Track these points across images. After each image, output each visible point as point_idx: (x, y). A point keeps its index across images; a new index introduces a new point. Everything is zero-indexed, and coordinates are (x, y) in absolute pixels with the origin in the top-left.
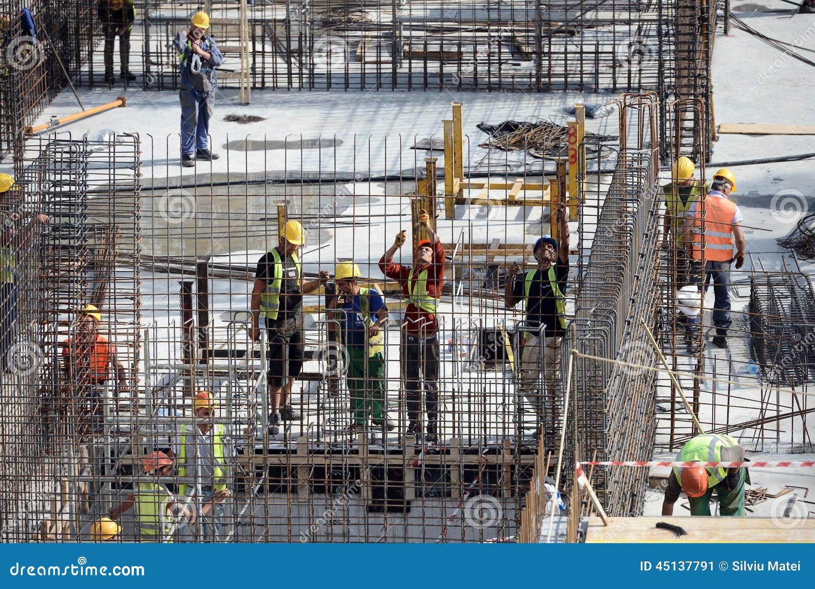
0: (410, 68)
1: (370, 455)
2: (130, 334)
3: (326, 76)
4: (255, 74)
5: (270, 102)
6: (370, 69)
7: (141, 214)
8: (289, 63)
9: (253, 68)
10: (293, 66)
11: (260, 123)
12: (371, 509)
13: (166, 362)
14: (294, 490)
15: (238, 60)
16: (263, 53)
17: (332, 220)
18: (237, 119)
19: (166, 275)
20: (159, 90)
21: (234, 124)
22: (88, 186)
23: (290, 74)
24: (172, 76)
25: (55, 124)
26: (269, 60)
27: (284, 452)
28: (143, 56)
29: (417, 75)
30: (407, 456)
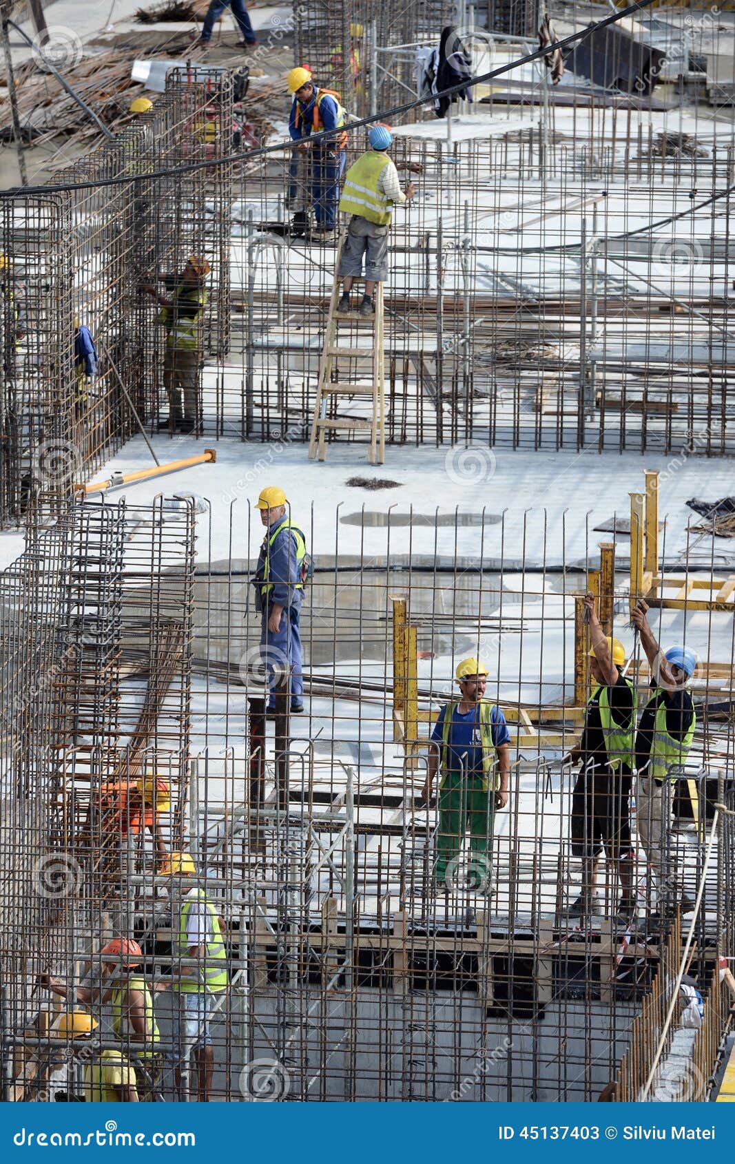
0: (602, 423)
1: (491, 940)
2: (174, 766)
3: (488, 429)
4: (394, 424)
5: (410, 462)
6: (549, 422)
7: (195, 605)
8: (440, 411)
9: (391, 416)
10: (445, 414)
11: (394, 490)
12: (491, 1013)
13: (221, 805)
14: (388, 985)
15: (370, 405)
16: (405, 396)
17: (476, 623)
18: (362, 483)
19: (244, 688)
20: (263, 442)
21: (359, 491)
22: (124, 565)
23: (440, 425)
24: (282, 424)
25: (118, 482)
26: (412, 405)
27: (376, 931)
28: (243, 395)
29: (611, 432)
30: (543, 943)
